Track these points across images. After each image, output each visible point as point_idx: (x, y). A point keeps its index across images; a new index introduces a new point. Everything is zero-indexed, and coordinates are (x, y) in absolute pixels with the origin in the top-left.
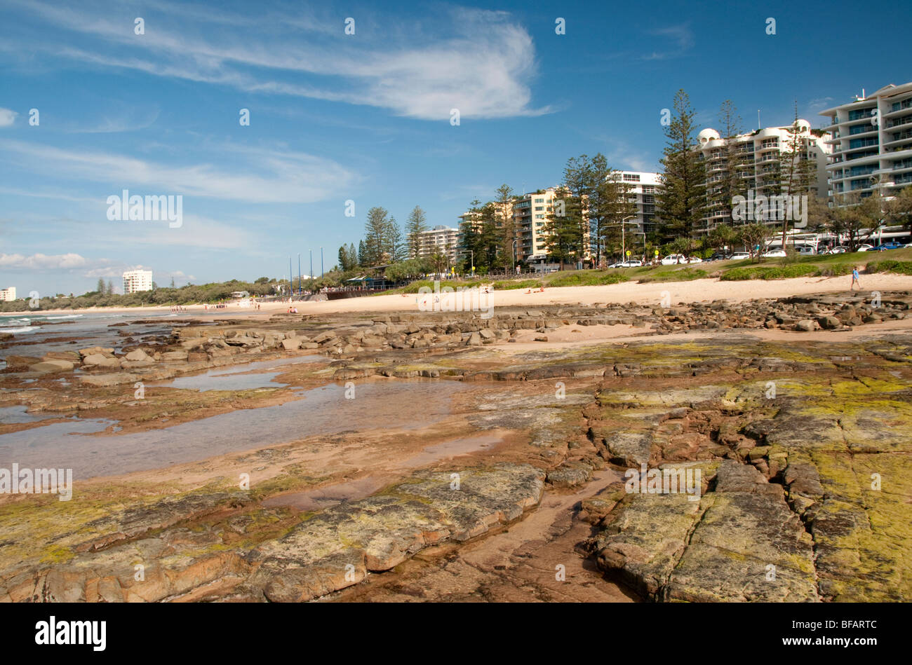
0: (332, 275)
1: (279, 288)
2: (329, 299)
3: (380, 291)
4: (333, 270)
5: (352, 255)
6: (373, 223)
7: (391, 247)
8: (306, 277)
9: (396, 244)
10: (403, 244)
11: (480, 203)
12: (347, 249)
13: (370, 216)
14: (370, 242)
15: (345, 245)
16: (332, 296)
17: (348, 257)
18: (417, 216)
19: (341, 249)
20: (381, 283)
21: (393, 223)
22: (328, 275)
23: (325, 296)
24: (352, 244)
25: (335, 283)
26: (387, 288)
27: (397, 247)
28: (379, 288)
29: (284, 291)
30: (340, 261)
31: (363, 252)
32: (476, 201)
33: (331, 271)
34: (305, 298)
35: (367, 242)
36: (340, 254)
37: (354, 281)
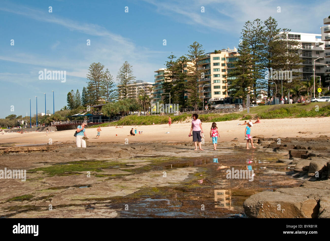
0: (62, 112)
1: (23, 122)
2: (58, 130)
3: (97, 124)
4: (63, 109)
5: (77, 98)
6: (93, 74)
7: (106, 92)
8: (43, 114)
9: (110, 90)
10: (115, 90)
11: (175, 57)
12: (74, 93)
13: (91, 69)
14: (90, 88)
15: (72, 91)
16: (60, 128)
17: (75, 99)
18: (126, 68)
19: (69, 94)
20: (98, 118)
21: (108, 75)
22: (59, 112)
23: (55, 128)
24: (78, 90)
25: (63, 118)
26: (103, 121)
27: (110, 92)
28: (97, 121)
29: (26, 124)
30: (69, 103)
31: (86, 95)
32: (172, 56)
33: (61, 110)
34: (40, 129)
35: (88, 88)
36: (68, 98)
37: (78, 116)
